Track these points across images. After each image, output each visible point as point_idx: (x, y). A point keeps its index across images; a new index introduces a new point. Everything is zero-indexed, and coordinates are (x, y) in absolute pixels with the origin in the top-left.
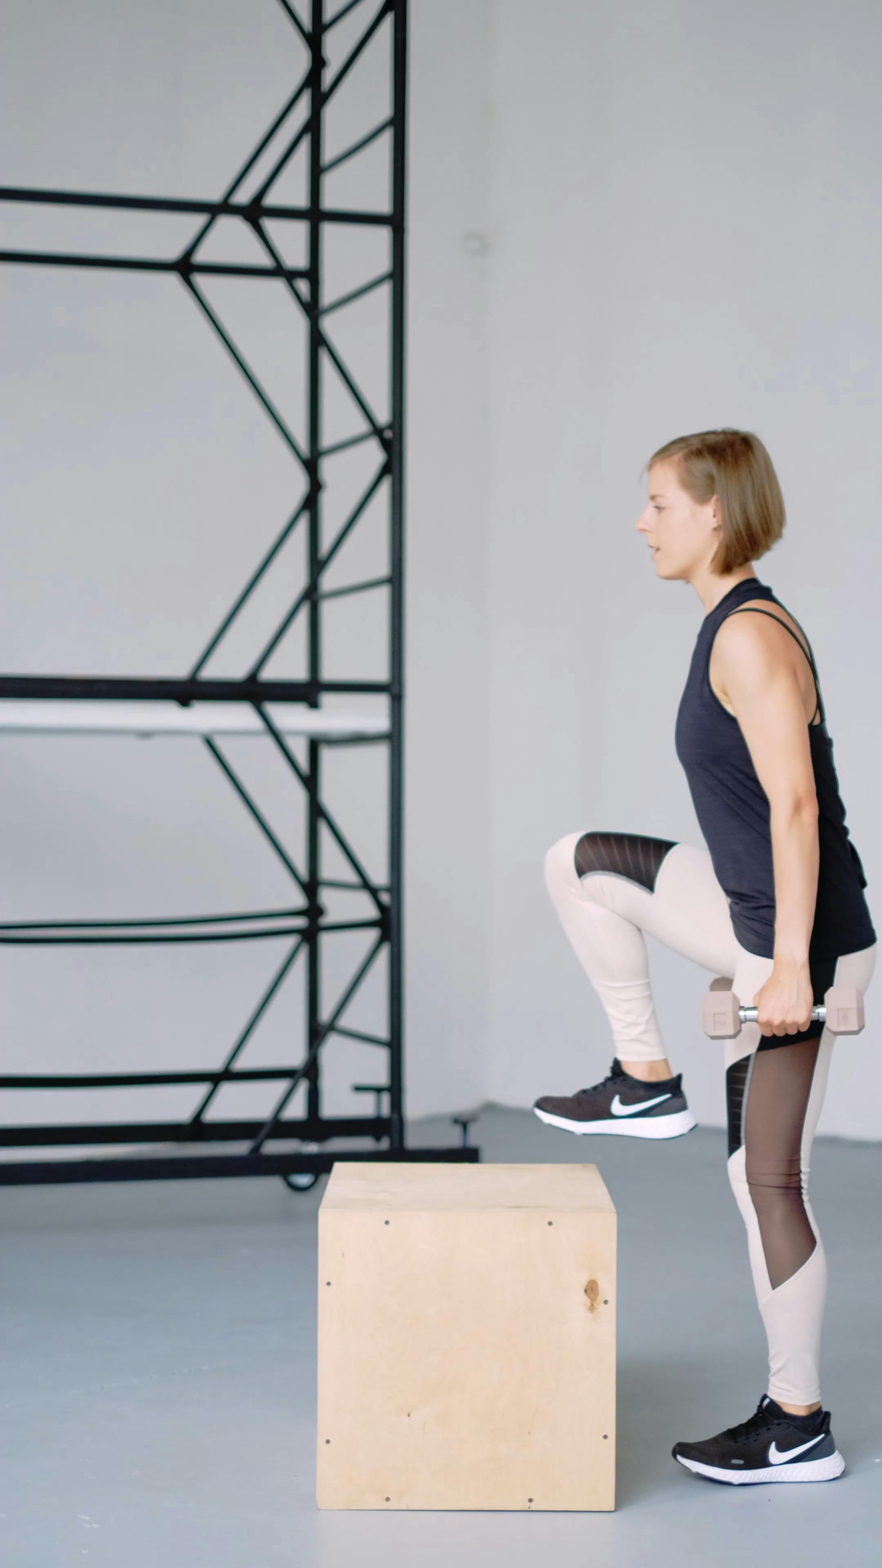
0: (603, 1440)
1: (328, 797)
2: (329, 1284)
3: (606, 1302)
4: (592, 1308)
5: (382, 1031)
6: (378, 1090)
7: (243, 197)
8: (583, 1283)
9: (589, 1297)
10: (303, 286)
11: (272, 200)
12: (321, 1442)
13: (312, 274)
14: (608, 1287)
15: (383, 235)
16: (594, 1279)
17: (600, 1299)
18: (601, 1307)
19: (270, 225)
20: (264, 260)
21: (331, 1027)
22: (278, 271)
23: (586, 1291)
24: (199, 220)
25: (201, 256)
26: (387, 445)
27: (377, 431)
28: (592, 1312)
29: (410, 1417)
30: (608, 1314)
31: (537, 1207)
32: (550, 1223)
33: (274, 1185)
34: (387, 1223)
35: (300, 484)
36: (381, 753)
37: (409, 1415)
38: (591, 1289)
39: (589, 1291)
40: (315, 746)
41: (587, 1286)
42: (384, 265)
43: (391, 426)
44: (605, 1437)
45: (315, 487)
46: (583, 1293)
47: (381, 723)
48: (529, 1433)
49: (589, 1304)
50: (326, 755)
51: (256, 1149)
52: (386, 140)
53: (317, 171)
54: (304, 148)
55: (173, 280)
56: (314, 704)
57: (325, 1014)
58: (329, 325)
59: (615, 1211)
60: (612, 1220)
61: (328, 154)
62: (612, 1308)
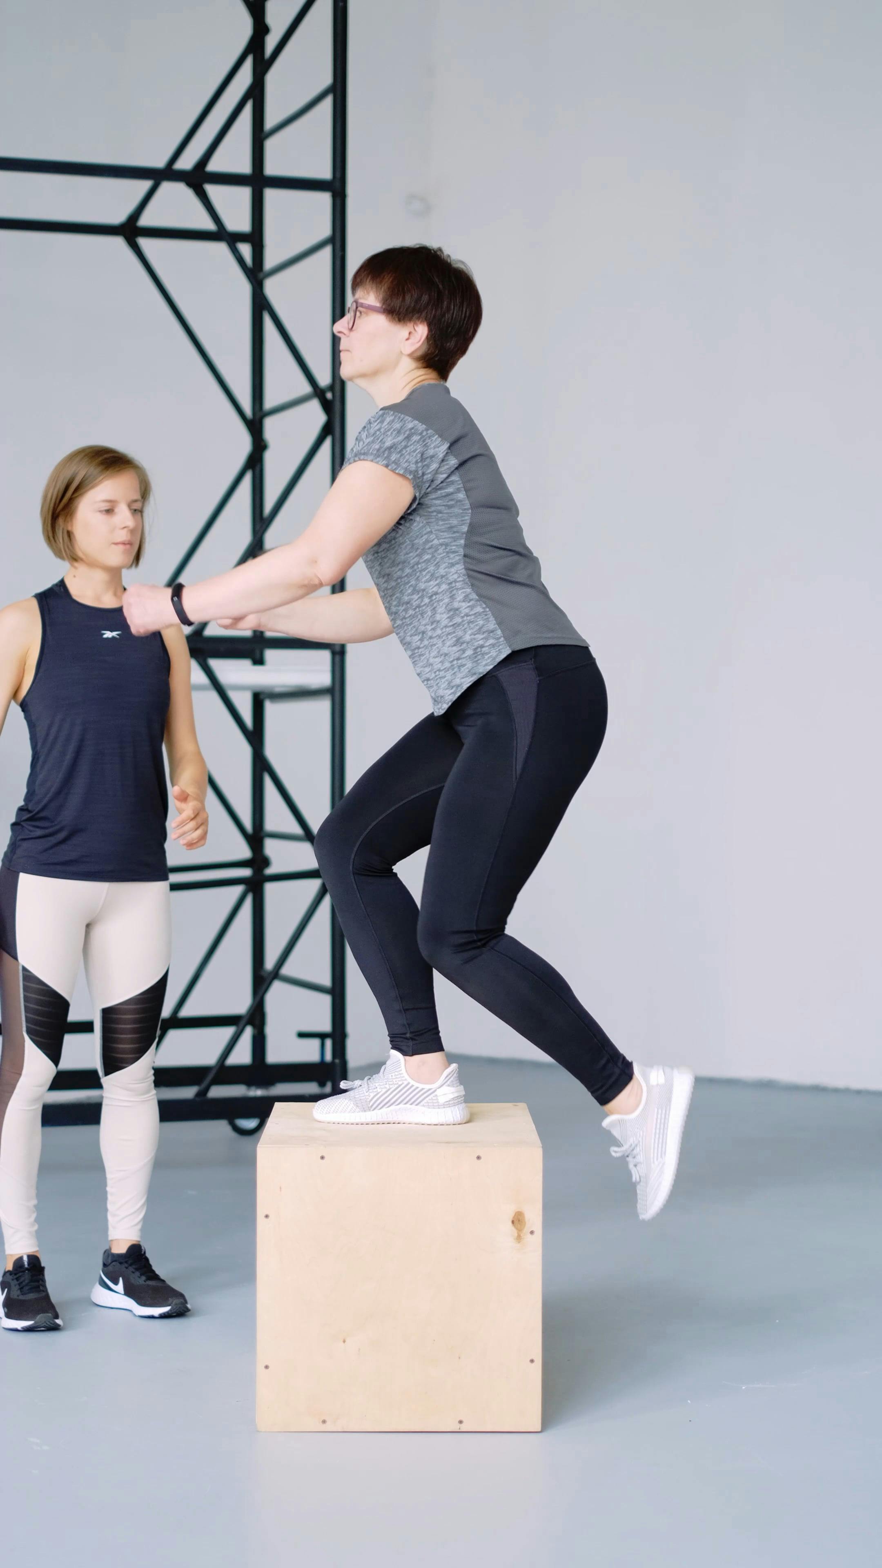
0: (530, 1363)
1: (271, 752)
2: (267, 1216)
3: (532, 1232)
4: (519, 1238)
5: (326, 980)
6: (322, 1036)
7: (186, 162)
8: (511, 1215)
9: (517, 1229)
10: (245, 250)
11: (214, 166)
12: (260, 1368)
13: (256, 237)
14: (534, 1217)
15: (325, 199)
16: (520, 1210)
17: (527, 1230)
18: (528, 1238)
19: (213, 190)
20: (207, 224)
21: (276, 974)
22: (220, 234)
23: (513, 1222)
24: (144, 185)
25: (146, 220)
26: (327, 406)
27: (318, 392)
28: (519, 1242)
29: (346, 1343)
30: (535, 1243)
31: (465, 1142)
32: (479, 1158)
33: (220, 1128)
34: (322, 1158)
35: (244, 444)
36: (324, 706)
37: (344, 1341)
38: (518, 1220)
39: (516, 1222)
40: (259, 700)
41: (514, 1217)
42: (325, 230)
43: (331, 388)
44: (532, 1361)
45: (259, 446)
46: (510, 1223)
47: (323, 678)
48: (459, 1358)
49: (516, 1235)
50: (271, 709)
51: (203, 1093)
52: (327, 105)
53: (259, 136)
54: (247, 114)
55: (118, 243)
56: (259, 661)
57: (270, 962)
58: (272, 288)
59: (541, 1145)
60: (537, 1153)
61: (271, 120)
62: (538, 1238)
